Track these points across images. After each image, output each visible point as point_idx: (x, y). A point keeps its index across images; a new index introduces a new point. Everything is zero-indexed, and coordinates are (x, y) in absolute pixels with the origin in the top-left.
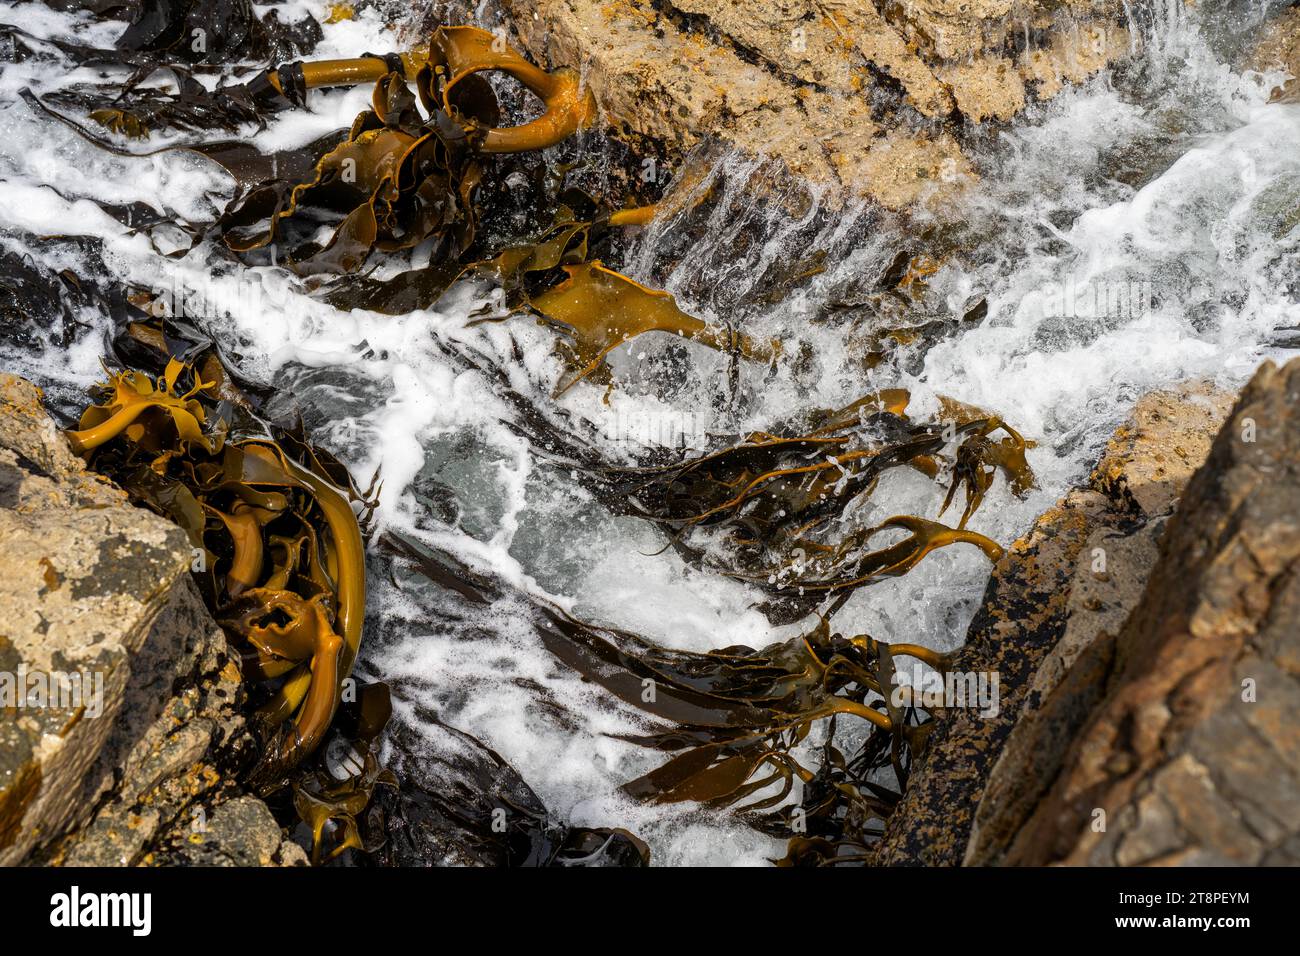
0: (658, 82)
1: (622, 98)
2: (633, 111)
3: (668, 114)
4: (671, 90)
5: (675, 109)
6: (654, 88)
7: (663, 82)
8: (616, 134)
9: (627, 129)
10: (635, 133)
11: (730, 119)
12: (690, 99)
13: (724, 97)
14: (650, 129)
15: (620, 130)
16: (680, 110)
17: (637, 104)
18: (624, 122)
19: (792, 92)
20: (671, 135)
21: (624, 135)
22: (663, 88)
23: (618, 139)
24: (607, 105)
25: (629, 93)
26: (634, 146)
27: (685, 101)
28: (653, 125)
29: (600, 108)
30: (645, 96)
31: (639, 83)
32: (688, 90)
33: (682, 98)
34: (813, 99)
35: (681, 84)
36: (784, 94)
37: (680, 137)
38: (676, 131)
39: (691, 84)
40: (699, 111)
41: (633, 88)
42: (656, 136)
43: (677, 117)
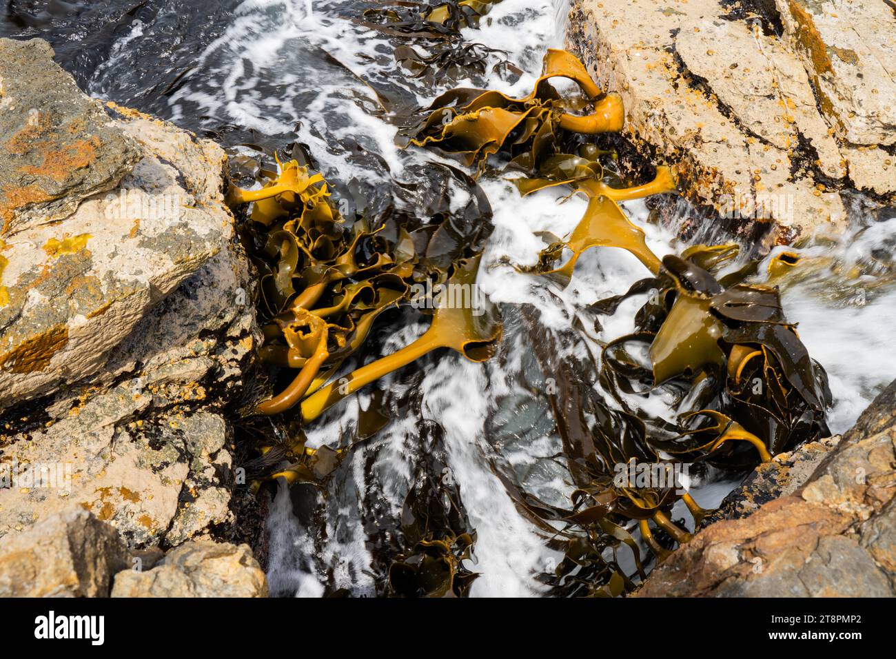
0: (663, 110)
1: (640, 115)
2: (643, 125)
3: (662, 131)
4: (668, 116)
5: (667, 128)
6: (658, 113)
7: (666, 111)
8: (631, 138)
9: (637, 137)
10: (641, 139)
11: (699, 142)
12: (678, 124)
13: (700, 129)
14: (650, 137)
16: (670, 130)
17: (647, 121)
18: (637, 131)
20: (661, 144)
21: (634, 139)
22: (665, 114)
24: (630, 116)
25: (644, 113)
26: (638, 147)
29: (626, 119)
31: (651, 108)
32: (679, 119)
33: (673, 122)
34: (756, 145)
35: (677, 115)
36: (737, 137)
37: (666, 147)
38: (665, 142)
39: (682, 116)
40: (681, 132)
41: (647, 110)
42: (652, 143)
43: (667, 133)
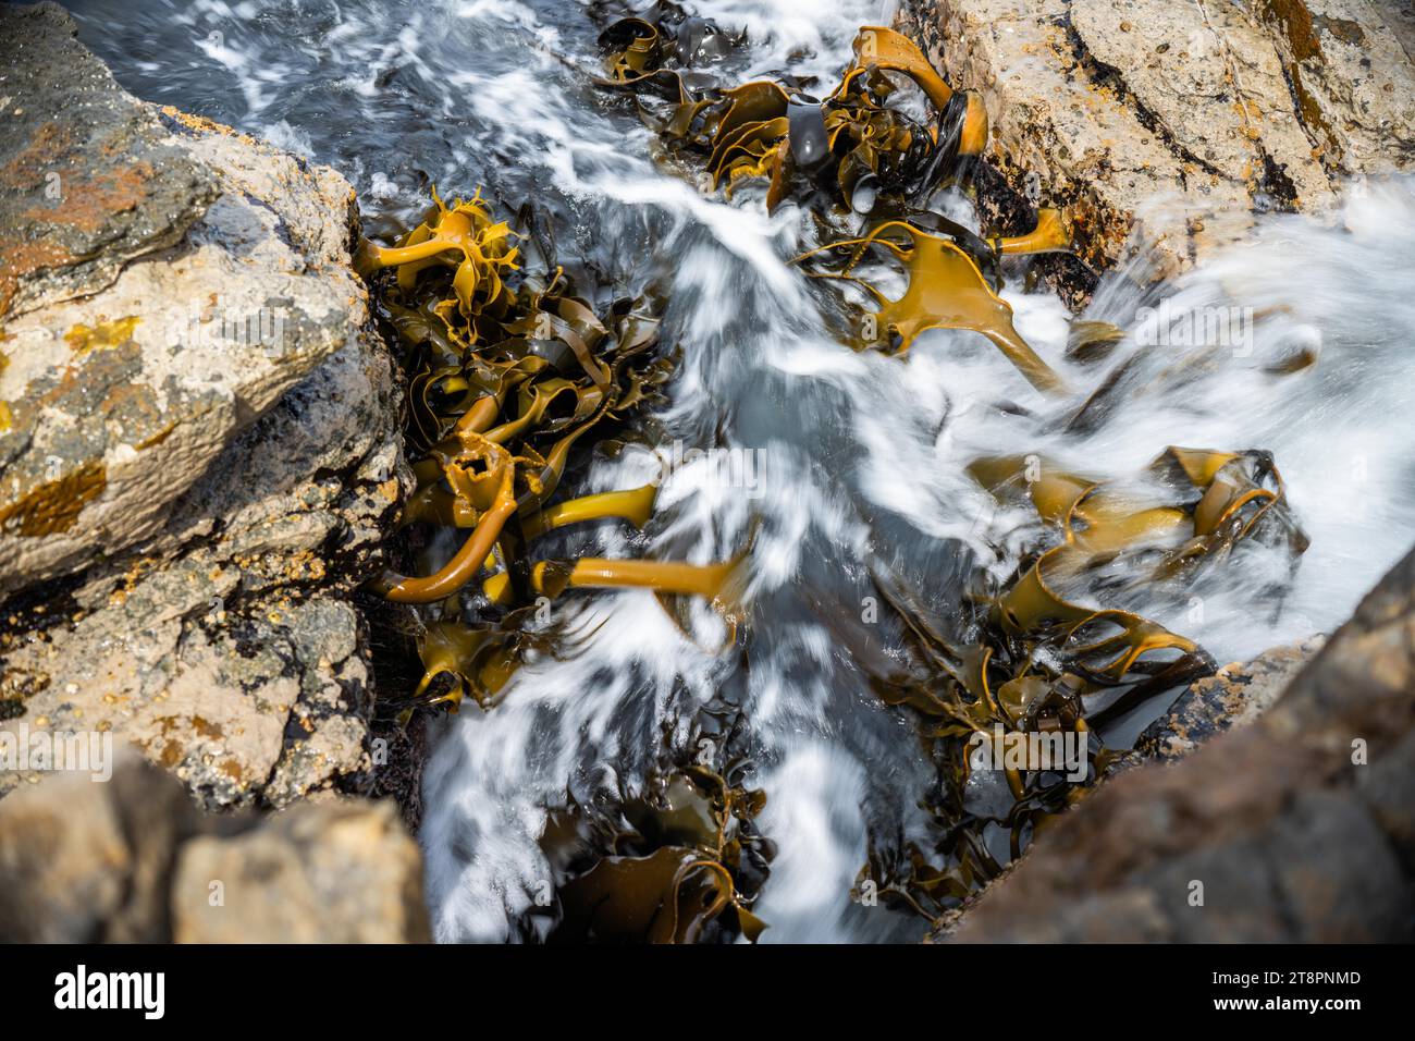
0: (1049, 119)
1: (1012, 127)
2: (1017, 143)
3: (1048, 153)
4: (1058, 129)
5: (1056, 149)
6: (1042, 124)
7: (1054, 120)
8: (997, 164)
9: (1008, 162)
10: (1014, 165)
11: (1107, 171)
12: (1074, 142)
13: (1108, 149)
14: (1029, 163)
15: (1002, 161)
16: (1061, 151)
17: (1023, 136)
18: (1008, 153)
19: (1179, 165)
21: (1003, 165)
22: (1052, 126)
23: (998, 169)
24: (997, 131)
25: (1020, 124)
26: (1010, 178)
27: (1069, 145)
28: (1032, 160)
29: (991, 134)
30: (1032, 130)
31: (1031, 116)
32: (1075, 133)
33: (1066, 138)
34: (1198, 177)
35: (1071, 127)
36: (1168, 164)
37: (1053, 179)
38: (1051, 170)
39: (1080, 130)
40: (1078, 154)
41: (1024, 120)
43: (1056, 157)
